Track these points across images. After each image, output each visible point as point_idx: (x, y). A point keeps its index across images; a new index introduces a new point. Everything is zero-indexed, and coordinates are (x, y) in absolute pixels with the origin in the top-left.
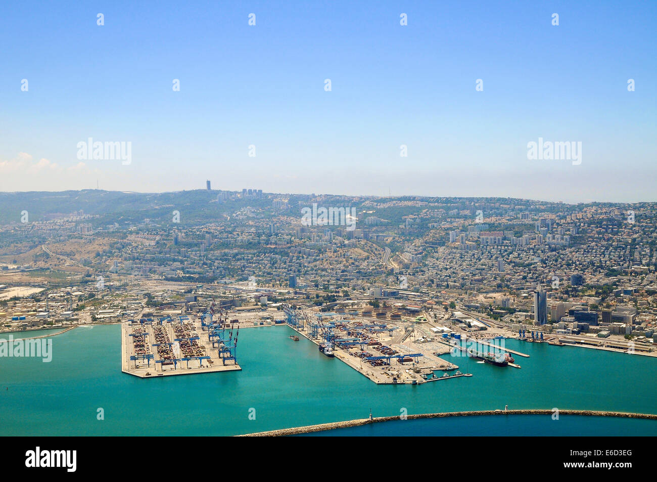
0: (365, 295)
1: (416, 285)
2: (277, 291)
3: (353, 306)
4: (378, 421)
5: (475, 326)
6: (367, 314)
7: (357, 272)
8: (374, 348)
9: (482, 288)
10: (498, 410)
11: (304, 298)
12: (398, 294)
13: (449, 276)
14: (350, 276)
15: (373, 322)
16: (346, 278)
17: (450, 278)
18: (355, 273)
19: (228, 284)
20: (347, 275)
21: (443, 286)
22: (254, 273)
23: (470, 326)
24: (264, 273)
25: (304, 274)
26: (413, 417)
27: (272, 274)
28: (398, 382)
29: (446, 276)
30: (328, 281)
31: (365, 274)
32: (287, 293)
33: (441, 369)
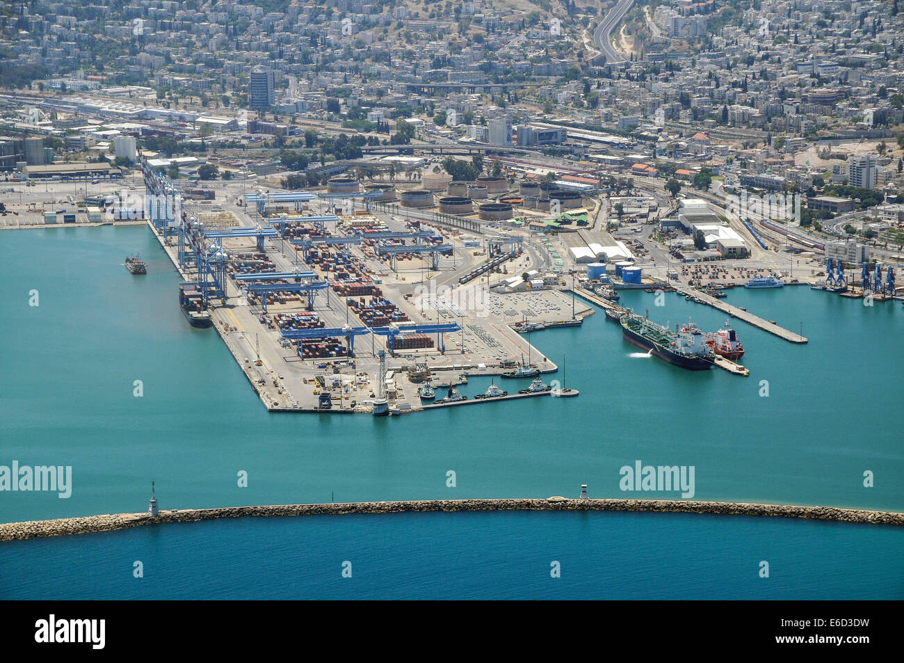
0: (464, 139)
1: (633, 111)
2: (200, 119)
3: (392, 175)
4: (173, 520)
5: (717, 244)
6: (416, 199)
7: (481, 68)
8: (351, 303)
9: (824, 126)
10: (557, 499)
11: (266, 145)
12: (565, 137)
13: (744, 87)
14: (454, 78)
15: (417, 225)
16: (443, 84)
17: (745, 91)
18: (473, 68)
19: (72, 92)
20: (446, 74)
21: (711, 116)
22: (169, 60)
23: (700, 243)
24: (196, 62)
25: (317, 70)
26: (288, 510)
27: (220, 65)
28: (334, 408)
29: (735, 85)
30: (381, 93)
31: (508, 72)
32: (224, 126)
33: (501, 371)
